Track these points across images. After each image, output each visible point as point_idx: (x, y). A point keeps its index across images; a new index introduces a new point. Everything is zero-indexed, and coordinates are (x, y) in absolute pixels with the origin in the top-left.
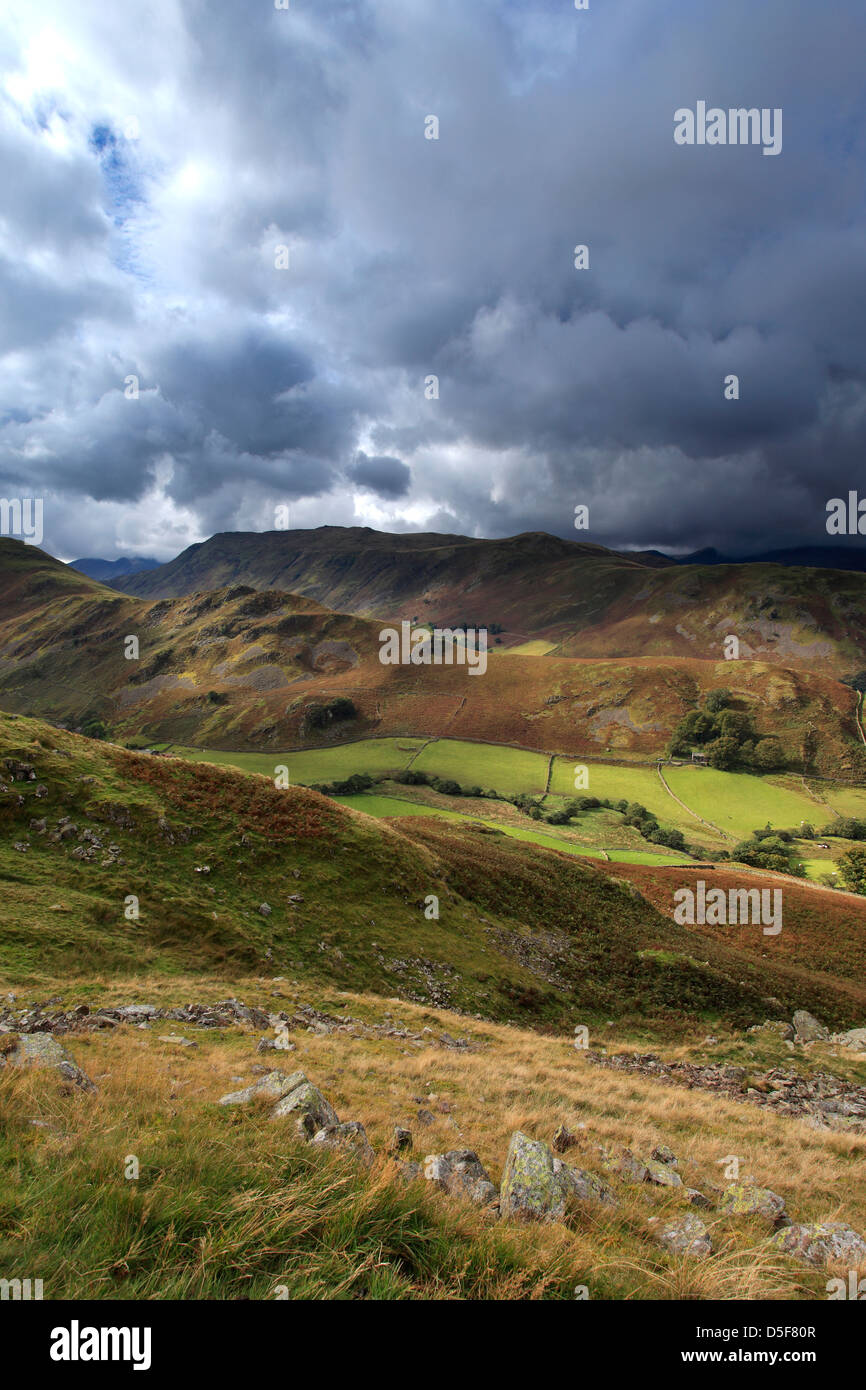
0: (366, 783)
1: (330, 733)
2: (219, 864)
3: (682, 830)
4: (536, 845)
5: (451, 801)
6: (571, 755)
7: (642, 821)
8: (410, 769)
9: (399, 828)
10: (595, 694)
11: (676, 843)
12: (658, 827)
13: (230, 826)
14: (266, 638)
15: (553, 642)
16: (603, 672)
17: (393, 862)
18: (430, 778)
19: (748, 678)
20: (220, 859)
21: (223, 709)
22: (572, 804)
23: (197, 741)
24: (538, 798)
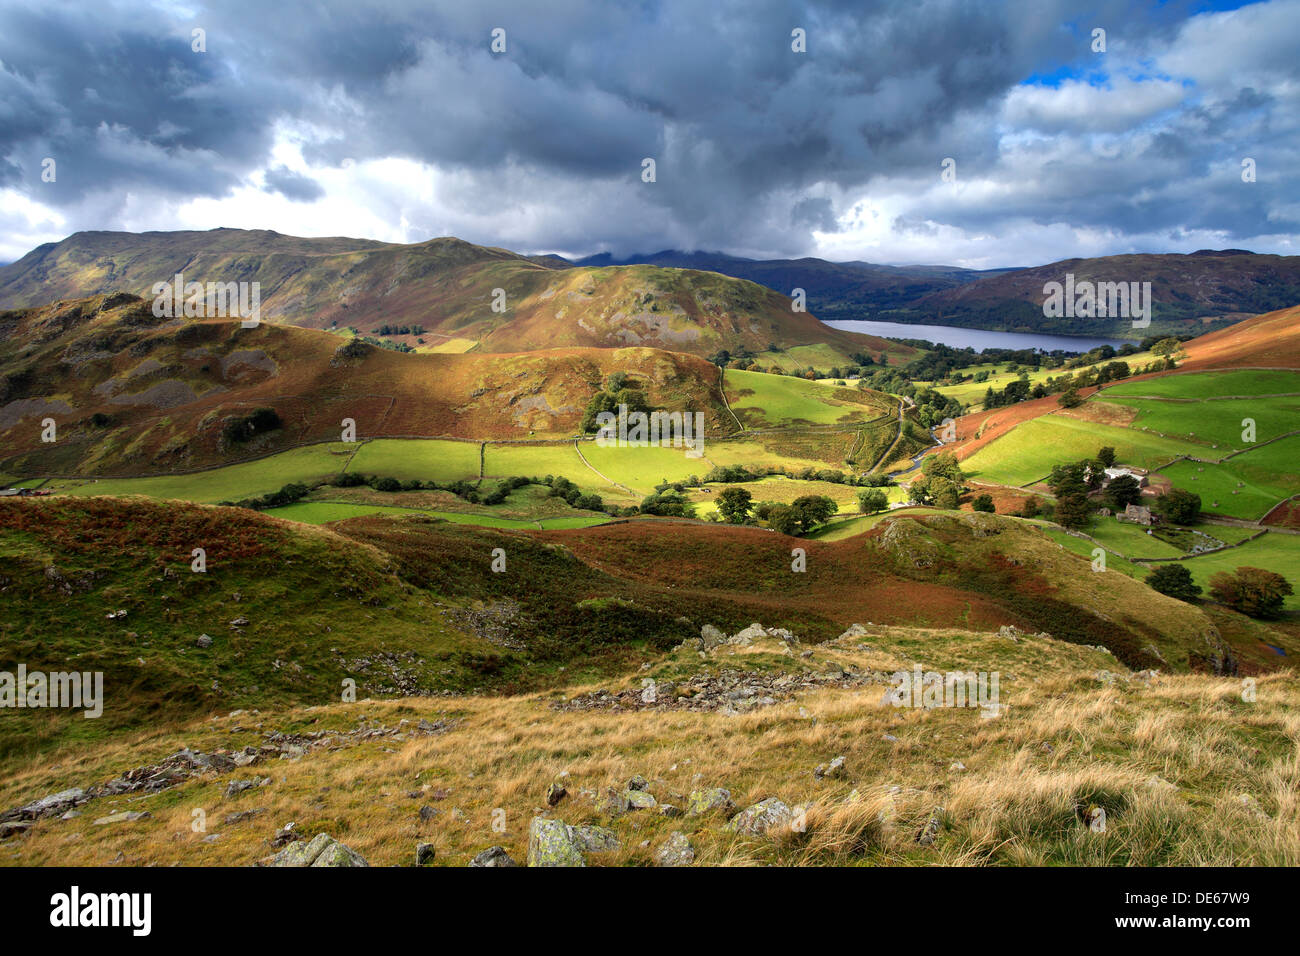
0: (301, 492)
1: (252, 446)
2: (139, 605)
3: (600, 494)
4: (478, 526)
5: (391, 497)
6: (500, 441)
7: (565, 492)
8: (346, 472)
9: (343, 532)
10: (514, 385)
11: (595, 505)
12: (579, 494)
13: (147, 561)
14: (163, 350)
15: (473, 339)
16: (520, 364)
17: (342, 566)
18: (368, 478)
19: (639, 362)
20: (139, 599)
21: (115, 432)
22: (506, 485)
23: (85, 472)
24: (474, 483)
